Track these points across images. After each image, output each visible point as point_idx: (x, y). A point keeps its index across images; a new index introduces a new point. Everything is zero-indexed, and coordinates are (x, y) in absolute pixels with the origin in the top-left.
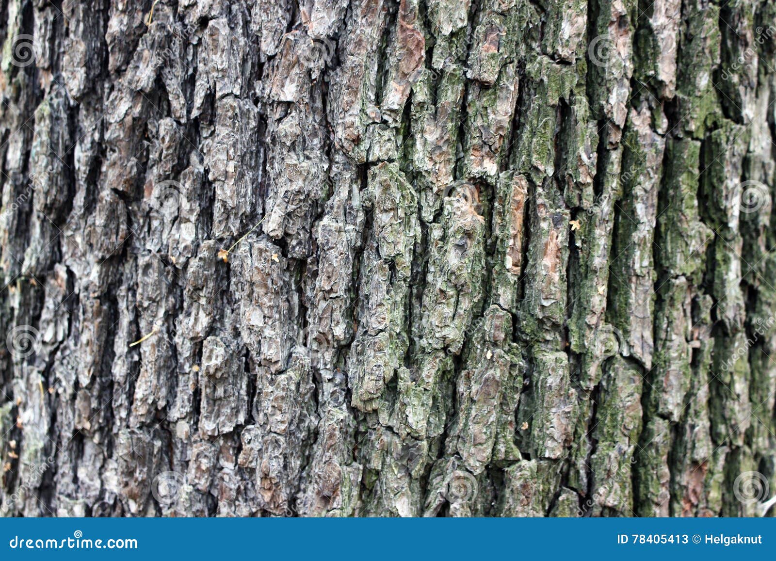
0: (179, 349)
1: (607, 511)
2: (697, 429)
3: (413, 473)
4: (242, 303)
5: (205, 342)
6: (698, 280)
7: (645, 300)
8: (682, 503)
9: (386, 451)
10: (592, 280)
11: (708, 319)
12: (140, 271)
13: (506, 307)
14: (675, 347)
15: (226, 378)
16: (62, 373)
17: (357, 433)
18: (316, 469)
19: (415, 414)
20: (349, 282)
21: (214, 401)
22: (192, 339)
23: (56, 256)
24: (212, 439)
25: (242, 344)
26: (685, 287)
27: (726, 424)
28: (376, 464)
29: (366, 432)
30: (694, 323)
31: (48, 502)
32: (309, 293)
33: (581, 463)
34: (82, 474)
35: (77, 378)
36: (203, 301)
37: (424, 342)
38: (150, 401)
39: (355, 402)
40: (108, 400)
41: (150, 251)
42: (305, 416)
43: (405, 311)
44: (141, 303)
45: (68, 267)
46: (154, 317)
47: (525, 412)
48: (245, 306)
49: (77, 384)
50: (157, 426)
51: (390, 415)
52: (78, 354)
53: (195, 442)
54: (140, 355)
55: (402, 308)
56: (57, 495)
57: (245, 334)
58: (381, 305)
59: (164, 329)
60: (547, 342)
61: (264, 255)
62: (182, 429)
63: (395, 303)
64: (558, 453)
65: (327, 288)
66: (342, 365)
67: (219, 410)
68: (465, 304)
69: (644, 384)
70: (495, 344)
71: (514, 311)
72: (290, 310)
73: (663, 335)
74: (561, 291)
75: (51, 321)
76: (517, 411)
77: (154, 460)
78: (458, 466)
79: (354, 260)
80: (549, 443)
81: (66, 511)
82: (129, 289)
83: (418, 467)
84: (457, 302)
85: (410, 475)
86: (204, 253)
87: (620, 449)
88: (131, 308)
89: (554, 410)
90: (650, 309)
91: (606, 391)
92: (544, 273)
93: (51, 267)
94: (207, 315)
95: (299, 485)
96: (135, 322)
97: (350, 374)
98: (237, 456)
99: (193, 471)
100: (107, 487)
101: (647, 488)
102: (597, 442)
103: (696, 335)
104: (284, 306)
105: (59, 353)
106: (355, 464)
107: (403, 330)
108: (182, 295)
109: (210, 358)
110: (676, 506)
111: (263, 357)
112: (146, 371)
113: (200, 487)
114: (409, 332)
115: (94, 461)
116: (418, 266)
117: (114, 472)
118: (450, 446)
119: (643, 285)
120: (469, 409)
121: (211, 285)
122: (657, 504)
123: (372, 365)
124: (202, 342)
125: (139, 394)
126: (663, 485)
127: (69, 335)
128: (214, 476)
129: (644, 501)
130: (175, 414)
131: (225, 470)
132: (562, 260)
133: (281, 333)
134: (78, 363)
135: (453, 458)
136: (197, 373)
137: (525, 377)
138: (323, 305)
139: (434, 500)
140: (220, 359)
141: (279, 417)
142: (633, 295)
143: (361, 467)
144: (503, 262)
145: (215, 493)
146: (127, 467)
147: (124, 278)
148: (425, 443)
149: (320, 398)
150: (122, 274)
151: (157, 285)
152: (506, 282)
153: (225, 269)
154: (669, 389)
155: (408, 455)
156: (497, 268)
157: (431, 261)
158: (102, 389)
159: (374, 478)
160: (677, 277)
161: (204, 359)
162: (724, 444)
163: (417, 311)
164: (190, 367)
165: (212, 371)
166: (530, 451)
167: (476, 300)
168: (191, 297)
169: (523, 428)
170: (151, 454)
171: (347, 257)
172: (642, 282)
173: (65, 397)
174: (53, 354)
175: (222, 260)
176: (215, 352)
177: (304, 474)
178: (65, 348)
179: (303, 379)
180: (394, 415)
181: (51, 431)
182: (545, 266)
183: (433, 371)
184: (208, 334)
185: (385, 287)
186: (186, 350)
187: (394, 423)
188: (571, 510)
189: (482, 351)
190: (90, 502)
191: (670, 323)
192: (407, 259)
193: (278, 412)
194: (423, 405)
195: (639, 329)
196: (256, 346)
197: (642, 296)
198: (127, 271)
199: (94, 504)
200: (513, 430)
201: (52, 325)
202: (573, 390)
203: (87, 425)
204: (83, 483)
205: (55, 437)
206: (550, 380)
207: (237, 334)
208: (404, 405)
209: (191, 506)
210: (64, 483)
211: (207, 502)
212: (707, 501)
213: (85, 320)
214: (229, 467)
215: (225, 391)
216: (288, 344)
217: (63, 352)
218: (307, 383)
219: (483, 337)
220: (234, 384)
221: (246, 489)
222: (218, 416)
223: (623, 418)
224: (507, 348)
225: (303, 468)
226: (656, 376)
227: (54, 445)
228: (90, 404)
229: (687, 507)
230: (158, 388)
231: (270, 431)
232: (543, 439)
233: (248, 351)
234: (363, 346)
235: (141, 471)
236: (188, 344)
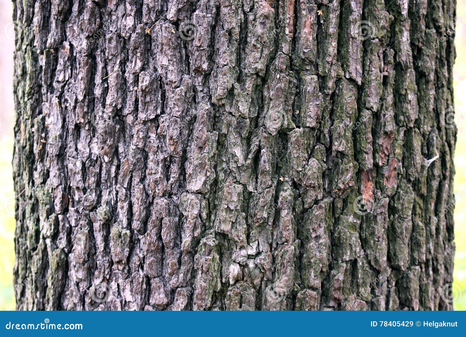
0: (127, 79)
1: (339, 154)
2: (386, 116)
3: (243, 135)
4: (157, 55)
5: (140, 74)
6: (386, 41)
7: (357, 51)
8: (380, 154)
9: (229, 125)
10: (329, 39)
11: (392, 61)
12: (107, 41)
13: (286, 53)
14: (374, 74)
15: (151, 92)
16: (68, 96)
17: (215, 117)
18: (196, 134)
19: (243, 106)
20: (209, 42)
21: (145, 104)
22: (134, 74)
23: (64, 37)
24: (145, 123)
25: (158, 75)
26: (379, 44)
27: (404, 116)
28: (224, 131)
29: (219, 117)
30: (384, 63)
31: (63, 162)
32: (190, 48)
33: (326, 131)
34: (80, 146)
35: (76, 98)
36: (139, 54)
37: (246, 71)
38: (114, 105)
39: (214, 100)
40: (92, 108)
41: (111, 31)
42: (190, 109)
43: (237, 56)
44: (108, 57)
45: (70, 42)
46: (115, 64)
47: (297, 105)
48: (159, 55)
49: (76, 101)
50: (117, 118)
51: (231, 107)
52: (77, 85)
53: (136, 125)
54: (108, 83)
55: (235, 55)
56: (67, 157)
57: (159, 70)
58: (225, 53)
59: (120, 69)
60: (307, 70)
61: (168, 30)
62: (130, 119)
63: (232, 52)
64: (314, 124)
65: (199, 45)
66: (207, 84)
67: (147, 108)
68: (266, 52)
69: (358, 93)
70: (281, 71)
71: (290, 55)
72: (181, 57)
73: (367, 68)
74: (313, 45)
75: (62, 70)
76: (293, 105)
77: (116, 135)
78: (265, 131)
79: (212, 31)
80: (309, 119)
81: (72, 165)
82: (101, 51)
83: (245, 132)
84: (262, 51)
85: (241, 136)
86: (139, 30)
87: (345, 124)
88: (103, 60)
89: (311, 103)
90: (360, 55)
91: (338, 95)
92: (304, 36)
93: (61, 43)
94: (141, 61)
95: (187, 143)
96: (105, 67)
97: (211, 87)
98: (157, 130)
99: (136, 139)
100: (92, 151)
101: (361, 145)
102: (334, 120)
103: (386, 69)
104: (178, 55)
105: (67, 86)
106: (214, 132)
107: (236, 65)
108: (128, 53)
109: (143, 82)
110: (377, 155)
111: (168, 80)
112: (111, 90)
113: (139, 147)
114: (239, 66)
115: (86, 139)
116: (243, 34)
117: (96, 144)
118: (261, 122)
119: (356, 43)
120: (269, 103)
121: (142, 46)
122: (367, 153)
123: (221, 82)
124: (138, 75)
125: (108, 102)
126: (369, 143)
127: (71, 77)
128: (146, 141)
129: (359, 151)
130: (126, 111)
131: (151, 138)
132: (314, 30)
133: (177, 68)
134: (77, 90)
135: (262, 128)
136: (136, 91)
137: (297, 88)
138: (197, 53)
139: (254, 148)
140: (148, 82)
141: (177, 109)
142: (351, 47)
143: (217, 133)
144: (284, 31)
145: (147, 149)
146: (103, 139)
147: (99, 46)
148: (248, 120)
149: (197, 100)
150: (98, 44)
151: (116, 47)
152: (286, 41)
153: (149, 39)
154: (371, 95)
155: (239, 127)
156: (281, 34)
157: (249, 31)
158: (89, 102)
159: (224, 139)
160: (374, 39)
161: (140, 83)
162: (403, 126)
163: (243, 56)
164: (133, 88)
165: (144, 88)
166: (300, 125)
167: (271, 50)
168: (133, 53)
169: (297, 113)
170: (115, 132)
171: (208, 30)
172: (355, 41)
173: (70, 108)
174: (63, 87)
175: (148, 33)
176: (145, 79)
177: (190, 138)
178: (70, 83)
179: (188, 90)
180: (233, 107)
181: (63, 127)
182: (305, 32)
183: (251, 85)
184: (141, 70)
185: (226, 44)
186: (130, 79)
187: (233, 110)
188: (322, 154)
189: (275, 75)
190: (84, 160)
191: (371, 62)
192: (237, 30)
193: (176, 106)
194: (246, 101)
195: (354, 65)
196: (165, 75)
197: (355, 48)
198: (101, 42)
199: (86, 160)
200: (291, 114)
201: (63, 72)
202: (320, 94)
203: (82, 121)
204: (80, 151)
205: (65, 130)
206: (309, 89)
207: (155, 70)
208: (237, 101)
209: (135, 156)
210: (70, 151)
211: (143, 154)
212: (394, 154)
213: (80, 68)
214: (153, 136)
215: (150, 99)
216: (181, 74)
217: (68, 85)
218: (190, 92)
219: (275, 68)
220: (155, 95)
221: (162, 147)
222: (147, 111)
223: (346, 108)
224: (287, 73)
225: (189, 135)
226: (365, 89)
227: (65, 134)
228: (83, 110)
229: (383, 156)
230: (117, 99)
231: (173, 116)
232: (306, 118)
233: (161, 78)
234: (217, 73)
235: (110, 140)
236: (132, 76)
